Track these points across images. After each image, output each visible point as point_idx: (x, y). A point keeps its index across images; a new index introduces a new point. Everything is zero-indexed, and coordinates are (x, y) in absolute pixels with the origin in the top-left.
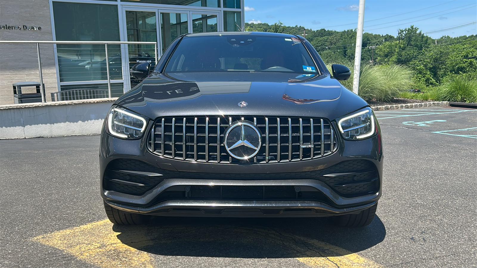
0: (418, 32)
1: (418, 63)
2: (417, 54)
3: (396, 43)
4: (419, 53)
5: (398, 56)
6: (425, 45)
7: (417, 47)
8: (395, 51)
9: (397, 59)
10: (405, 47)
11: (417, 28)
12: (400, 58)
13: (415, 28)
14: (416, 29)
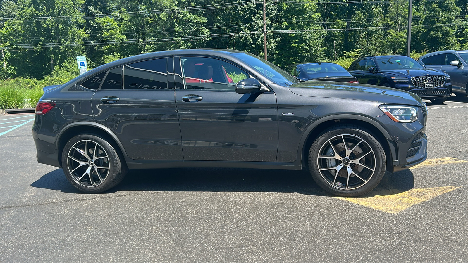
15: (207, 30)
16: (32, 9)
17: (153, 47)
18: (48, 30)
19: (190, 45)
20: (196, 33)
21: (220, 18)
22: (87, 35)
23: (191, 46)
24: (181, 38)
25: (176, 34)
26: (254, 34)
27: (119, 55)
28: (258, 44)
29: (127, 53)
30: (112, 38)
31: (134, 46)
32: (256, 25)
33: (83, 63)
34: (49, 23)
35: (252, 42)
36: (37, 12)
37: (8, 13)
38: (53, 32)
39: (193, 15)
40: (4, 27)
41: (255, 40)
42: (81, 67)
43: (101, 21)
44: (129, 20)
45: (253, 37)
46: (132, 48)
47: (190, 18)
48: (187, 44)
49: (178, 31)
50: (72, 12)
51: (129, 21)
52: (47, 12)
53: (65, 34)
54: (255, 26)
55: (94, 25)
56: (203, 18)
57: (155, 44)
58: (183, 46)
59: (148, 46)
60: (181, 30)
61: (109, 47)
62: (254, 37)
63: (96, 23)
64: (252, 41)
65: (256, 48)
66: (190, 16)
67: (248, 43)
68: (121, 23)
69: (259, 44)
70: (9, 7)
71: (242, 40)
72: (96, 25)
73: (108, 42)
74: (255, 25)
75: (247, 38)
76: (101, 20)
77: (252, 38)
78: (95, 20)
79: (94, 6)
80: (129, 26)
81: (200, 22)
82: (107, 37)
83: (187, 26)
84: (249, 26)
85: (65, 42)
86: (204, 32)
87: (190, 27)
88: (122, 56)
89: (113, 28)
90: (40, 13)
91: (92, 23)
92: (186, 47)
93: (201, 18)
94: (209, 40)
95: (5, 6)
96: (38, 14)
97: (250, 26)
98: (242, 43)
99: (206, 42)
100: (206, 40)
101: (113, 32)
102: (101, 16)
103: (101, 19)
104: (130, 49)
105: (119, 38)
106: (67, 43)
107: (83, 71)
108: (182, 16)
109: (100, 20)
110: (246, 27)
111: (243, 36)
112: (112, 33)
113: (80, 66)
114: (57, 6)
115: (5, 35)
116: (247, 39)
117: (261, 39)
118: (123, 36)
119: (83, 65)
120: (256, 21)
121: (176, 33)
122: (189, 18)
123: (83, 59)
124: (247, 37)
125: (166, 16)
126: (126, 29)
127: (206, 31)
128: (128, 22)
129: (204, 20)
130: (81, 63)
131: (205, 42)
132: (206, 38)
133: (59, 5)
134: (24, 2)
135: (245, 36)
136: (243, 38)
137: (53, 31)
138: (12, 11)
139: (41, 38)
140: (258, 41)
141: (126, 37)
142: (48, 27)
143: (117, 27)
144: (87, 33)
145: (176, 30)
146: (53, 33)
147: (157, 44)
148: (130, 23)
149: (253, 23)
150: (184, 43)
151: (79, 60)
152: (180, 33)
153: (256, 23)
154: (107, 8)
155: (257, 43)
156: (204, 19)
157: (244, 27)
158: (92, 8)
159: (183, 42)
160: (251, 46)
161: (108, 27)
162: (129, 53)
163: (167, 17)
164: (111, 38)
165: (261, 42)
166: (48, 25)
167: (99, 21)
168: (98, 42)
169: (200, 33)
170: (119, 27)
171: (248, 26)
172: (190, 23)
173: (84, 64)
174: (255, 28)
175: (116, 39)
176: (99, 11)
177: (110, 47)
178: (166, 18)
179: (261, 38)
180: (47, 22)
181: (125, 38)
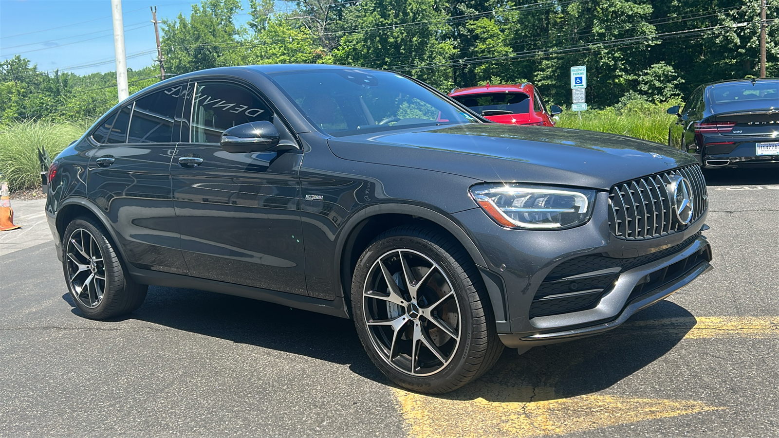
0: (31, 66)
1: (59, 118)
2: (55, 104)
3: (8, 86)
4: (57, 102)
5: (18, 109)
6: (66, 88)
7: (52, 92)
8: (10, 99)
9: (17, 113)
10: (26, 93)
11: (27, 60)
12: (24, 111)
13: (24, 60)
14: (26, 63)
15: (652, 27)
16: (375, 16)
17: (555, 63)
18: (397, 46)
19: (618, 56)
20: (631, 33)
21: (679, 4)
22: (456, 50)
23: (620, 57)
24: (601, 44)
25: (595, 38)
26: (742, 29)
27: (499, 80)
28: (751, 47)
29: (513, 75)
30: (491, 52)
31: (525, 63)
32: (749, 11)
33: (581, 78)
34: (398, 35)
35: (739, 43)
36: (381, 20)
37: (350, 24)
38: (403, 49)
39: (626, 3)
40: (340, 45)
41: (745, 39)
42: (575, 86)
43: (476, 26)
44: (518, 21)
45: (742, 34)
46: (522, 67)
47: (621, 8)
48: (613, 55)
49: (597, 32)
50: (431, 16)
51: (520, 21)
52: (395, 18)
53: (420, 51)
54: (747, 14)
55: (465, 33)
56: (644, 5)
57: (559, 59)
58: (606, 59)
59: (547, 63)
60: (603, 31)
61: (484, 67)
62: (744, 33)
63: (469, 30)
64: (739, 41)
65: (746, 54)
66: (620, 5)
67: (731, 46)
68: (505, 27)
69: (754, 46)
70: (351, 15)
71: (718, 41)
72: (468, 34)
73: (483, 58)
74: (747, 12)
75: (728, 36)
76: (475, 24)
77: (739, 35)
78: (467, 24)
79: (467, 3)
80: (518, 30)
81: (639, 14)
82: (483, 52)
83: (614, 22)
84: (733, 14)
85: (419, 63)
86: (645, 32)
87: (621, 24)
88: (503, 81)
89: (492, 36)
90: (387, 21)
91: (462, 31)
92: (610, 59)
93: (641, 7)
94: (655, 44)
95: (346, 13)
96: (384, 23)
97: (737, 13)
98: (718, 47)
99: (649, 49)
100: (649, 46)
101: (492, 42)
102: (477, 18)
103: (475, 22)
104: (518, 69)
105: (501, 51)
106: (422, 65)
107: (578, 92)
108: (607, 5)
109: (473, 24)
110: (728, 15)
111: (720, 34)
112: (490, 44)
113: (575, 84)
114: (409, 8)
115: (341, 57)
116: (729, 38)
117: (758, 37)
118: (506, 49)
119: (580, 82)
120: (748, 4)
121: (594, 36)
122: (618, 9)
123: (581, 72)
124: (728, 34)
125: (578, 8)
126: (512, 36)
127: (650, 30)
128: (517, 24)
129: (648, 9)
130: (576, 79)
131: (647, 49)
132: (650, 42)
133: (413, 6)
134: (366, 6)
135: (725, 33)
136: (721, 37)
137: (403, 47)
138: (355, 21)
139: (387, 59)
140: (752, 40)
141: (512, 49)
142: (396, 42)
143: (500, 34)
144: (454, 48)
145: (595, 31)
146: (402, 51)
147: (562, 58)
148: (519, 25)
149: (743, 7)
150: (608, 53)
151: (575, 73)
152: (601, 35)
153: (749, 6)
154: (485, 4)
155: (749, 44)
156: (646, 8)
157: (724, 16)
158: (464, 6)
159: (606, 51)
160: (737, 51)
161: (485, 36)
162: (515, 75)
163: (580, 11)
164: (489, 52)
165: (757, 42)
166: (396, 38)
167: (472, 27)
168: (470, 60)
169: (639, 33)
170: (501, 34)
171: (731, 13)
172: (620, 17)
173: (581, 80)
174: (746, 17)
175: (496, 53)
176: (473, 10)
177: (486, 67)
178: (578, 12)
179: (758, 34)
180: (394, 34)
181: (511, 51)
